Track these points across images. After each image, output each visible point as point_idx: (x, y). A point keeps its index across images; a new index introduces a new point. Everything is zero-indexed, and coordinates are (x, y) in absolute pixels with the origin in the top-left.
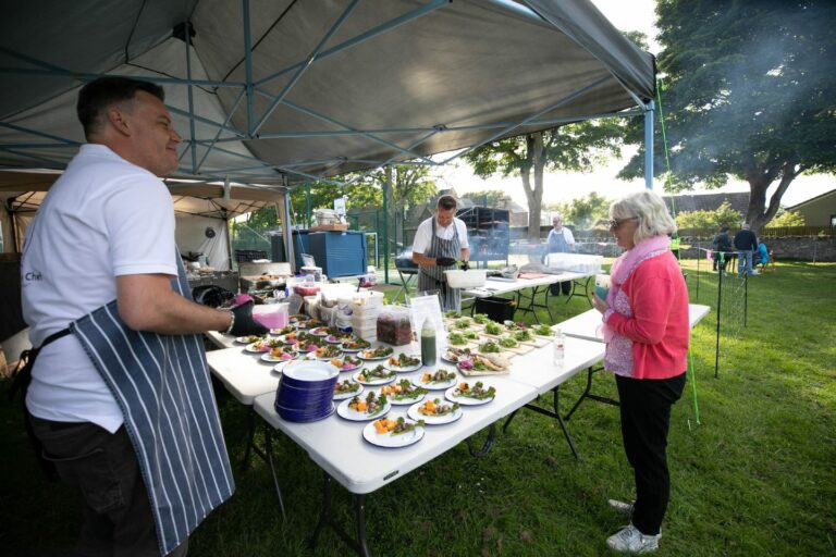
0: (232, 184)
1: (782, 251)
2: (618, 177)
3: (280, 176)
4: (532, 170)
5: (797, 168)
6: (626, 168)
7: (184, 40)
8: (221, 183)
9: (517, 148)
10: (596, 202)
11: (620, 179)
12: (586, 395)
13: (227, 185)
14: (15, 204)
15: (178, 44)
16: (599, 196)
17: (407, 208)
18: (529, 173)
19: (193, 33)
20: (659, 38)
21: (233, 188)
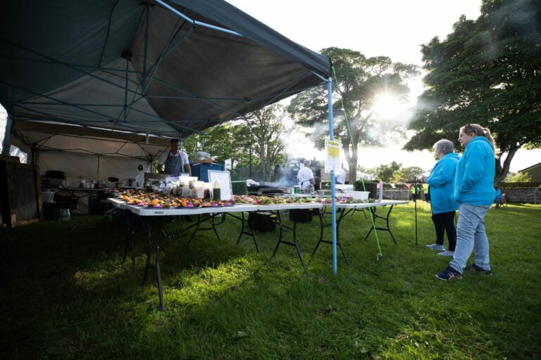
0: (150, 135)
1: (515, 197)
2: (403, 149)
3: (178, 132)
4: (350, 145)
5: (518, 144)
6: (408, 143)
7: (127, 59)
8: (145, 134)
9: (341, 131)
10: (395, 167)
11: (405, 151)
12: (321, 240)
13: (147, 135)
14: (37, 146)
15: (124, 61)
16: (398, 163)
17: (273, 168)
18: (348, 147)
19: (131, 55)
20: (424, 67)
21: (150, 137)
